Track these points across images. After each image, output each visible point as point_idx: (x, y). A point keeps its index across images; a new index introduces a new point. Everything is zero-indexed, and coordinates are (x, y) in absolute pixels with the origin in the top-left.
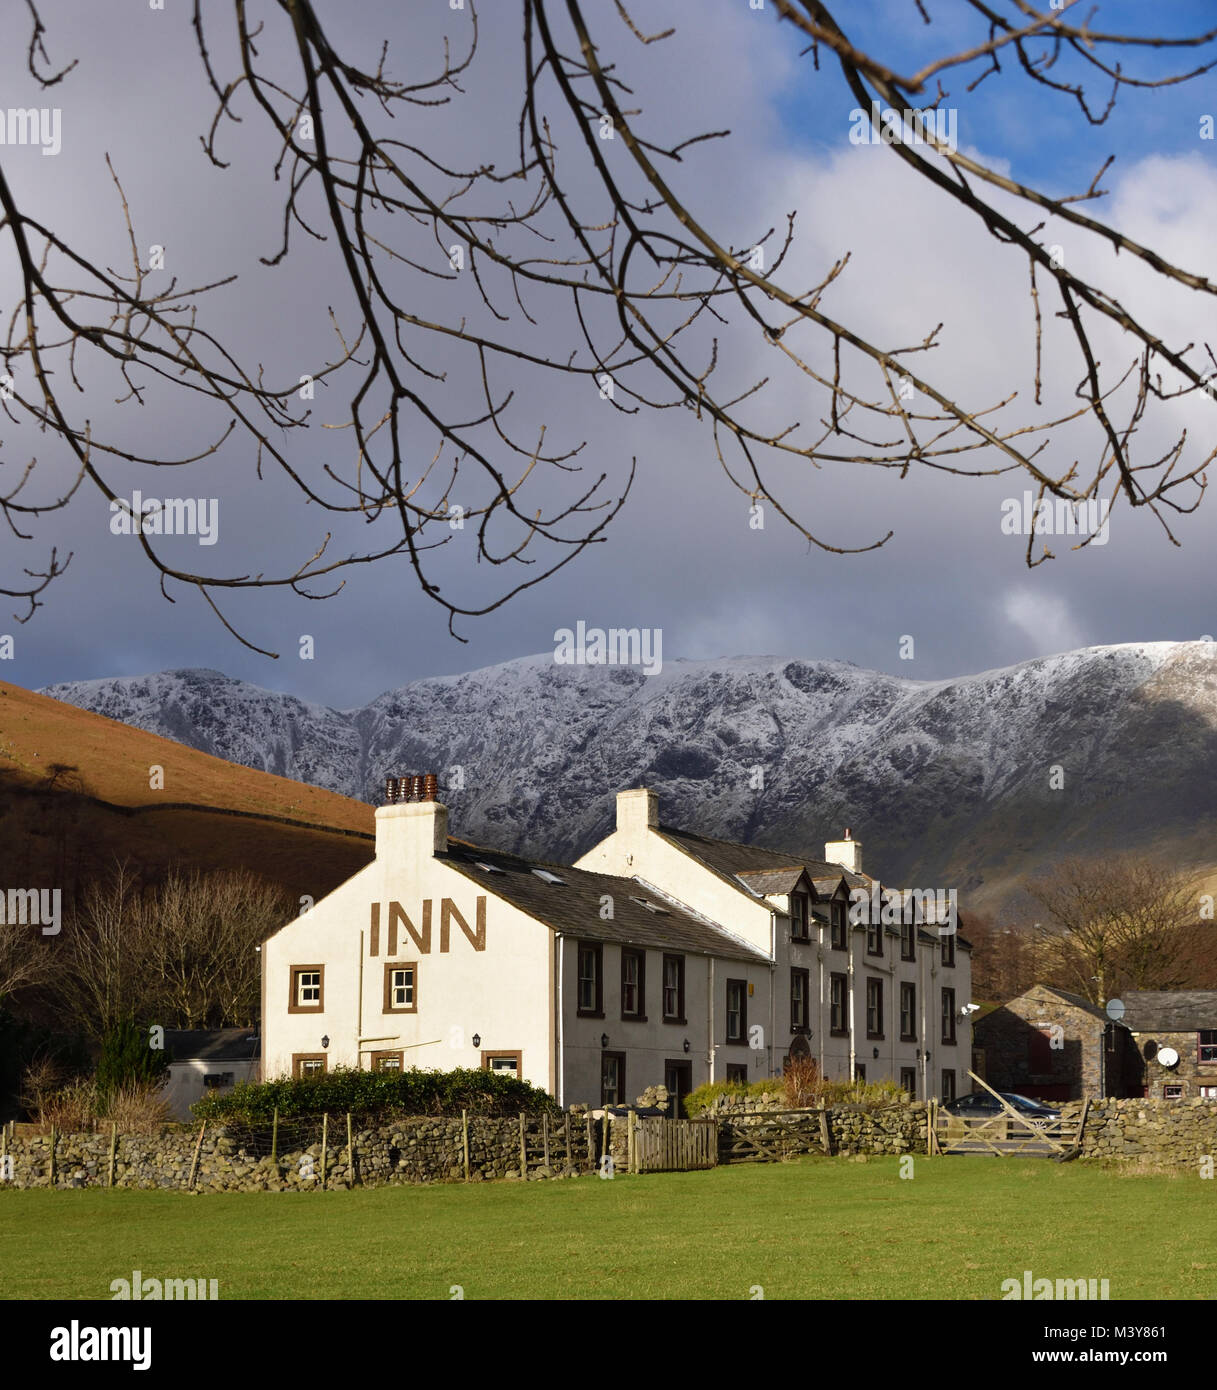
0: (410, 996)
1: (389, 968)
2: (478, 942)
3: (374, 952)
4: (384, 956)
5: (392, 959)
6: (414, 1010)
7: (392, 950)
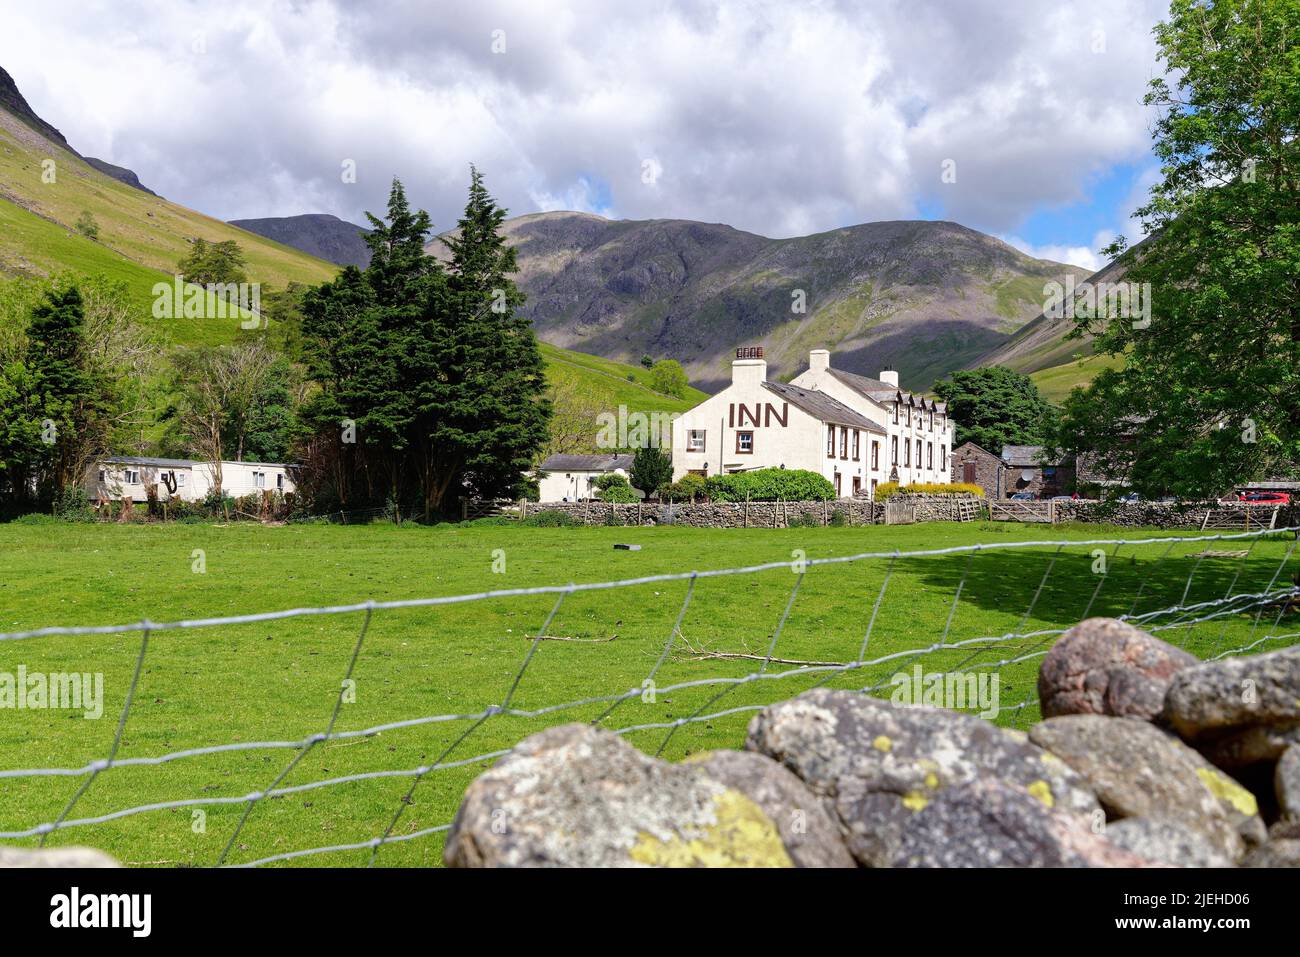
0: (750, 446)
1: (739, 433)
2: (784, 423)
3: (732, 425)
4: (737, 427)
5: (741, 429)
6: (751, 453)
7: (741, 424)
